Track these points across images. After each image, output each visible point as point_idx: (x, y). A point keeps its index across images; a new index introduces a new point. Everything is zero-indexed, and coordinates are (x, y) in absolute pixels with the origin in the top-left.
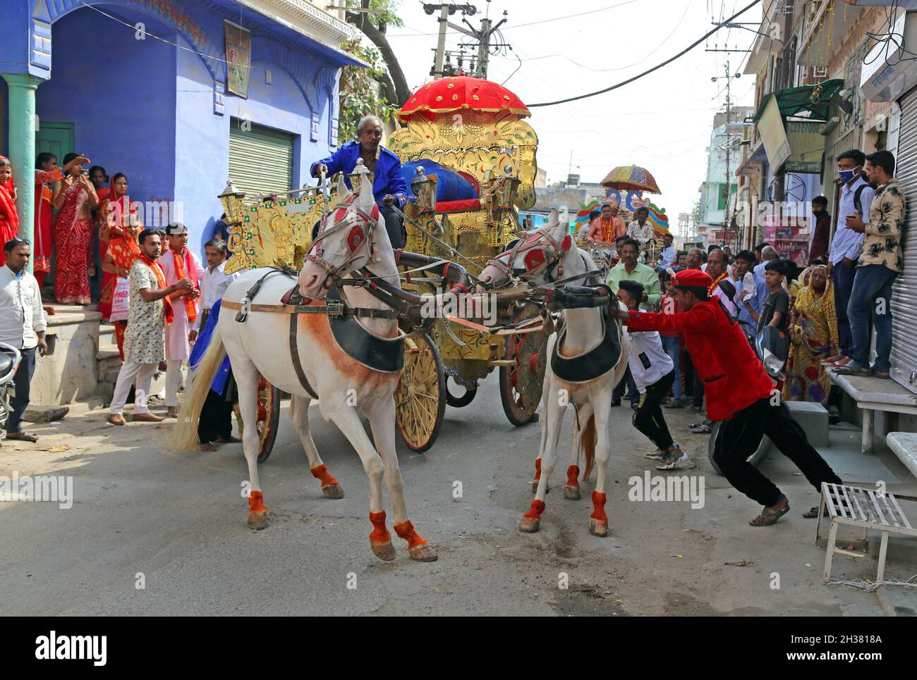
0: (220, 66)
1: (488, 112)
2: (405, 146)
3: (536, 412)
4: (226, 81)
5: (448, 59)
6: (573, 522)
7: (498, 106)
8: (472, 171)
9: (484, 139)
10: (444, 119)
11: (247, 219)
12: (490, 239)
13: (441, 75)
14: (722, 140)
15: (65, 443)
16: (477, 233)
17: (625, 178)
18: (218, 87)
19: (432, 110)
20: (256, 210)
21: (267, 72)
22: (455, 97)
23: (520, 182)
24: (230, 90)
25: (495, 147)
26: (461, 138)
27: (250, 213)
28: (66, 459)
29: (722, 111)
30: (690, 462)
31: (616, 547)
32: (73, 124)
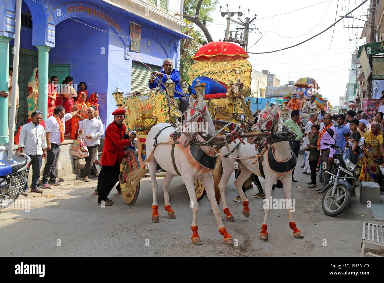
0: (128, 40)
1: (231, 56)
2: (197, 71)
3: (252, 184)
4: (130, 46)
5: (231, 35)
6: (252, 235)
7: (234, 53)
8: (224, 81)
9: (229, 67)
10: (212, 59)
11: (124, 103)
12: (231, 110)
13: (228, 41)
14: (355, 65)
15: (53, 194)
16: (225, 107)
17: (304, 83)
18: (126, 48)
19: (206, 56)
20: (128, 99)
21: (148, 42)
22: (216, 50)
23: (244, 86)
24: (132, 49)
25: (234, 71)
26: (220, 67)
27: (125, 101)
28: (52, 201)
29: (354, 54)
30: (315, 208)
31: (269, 248)
32: (69, 64)
